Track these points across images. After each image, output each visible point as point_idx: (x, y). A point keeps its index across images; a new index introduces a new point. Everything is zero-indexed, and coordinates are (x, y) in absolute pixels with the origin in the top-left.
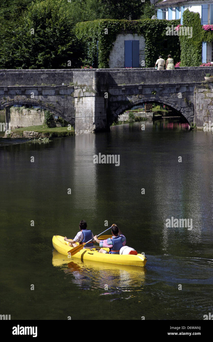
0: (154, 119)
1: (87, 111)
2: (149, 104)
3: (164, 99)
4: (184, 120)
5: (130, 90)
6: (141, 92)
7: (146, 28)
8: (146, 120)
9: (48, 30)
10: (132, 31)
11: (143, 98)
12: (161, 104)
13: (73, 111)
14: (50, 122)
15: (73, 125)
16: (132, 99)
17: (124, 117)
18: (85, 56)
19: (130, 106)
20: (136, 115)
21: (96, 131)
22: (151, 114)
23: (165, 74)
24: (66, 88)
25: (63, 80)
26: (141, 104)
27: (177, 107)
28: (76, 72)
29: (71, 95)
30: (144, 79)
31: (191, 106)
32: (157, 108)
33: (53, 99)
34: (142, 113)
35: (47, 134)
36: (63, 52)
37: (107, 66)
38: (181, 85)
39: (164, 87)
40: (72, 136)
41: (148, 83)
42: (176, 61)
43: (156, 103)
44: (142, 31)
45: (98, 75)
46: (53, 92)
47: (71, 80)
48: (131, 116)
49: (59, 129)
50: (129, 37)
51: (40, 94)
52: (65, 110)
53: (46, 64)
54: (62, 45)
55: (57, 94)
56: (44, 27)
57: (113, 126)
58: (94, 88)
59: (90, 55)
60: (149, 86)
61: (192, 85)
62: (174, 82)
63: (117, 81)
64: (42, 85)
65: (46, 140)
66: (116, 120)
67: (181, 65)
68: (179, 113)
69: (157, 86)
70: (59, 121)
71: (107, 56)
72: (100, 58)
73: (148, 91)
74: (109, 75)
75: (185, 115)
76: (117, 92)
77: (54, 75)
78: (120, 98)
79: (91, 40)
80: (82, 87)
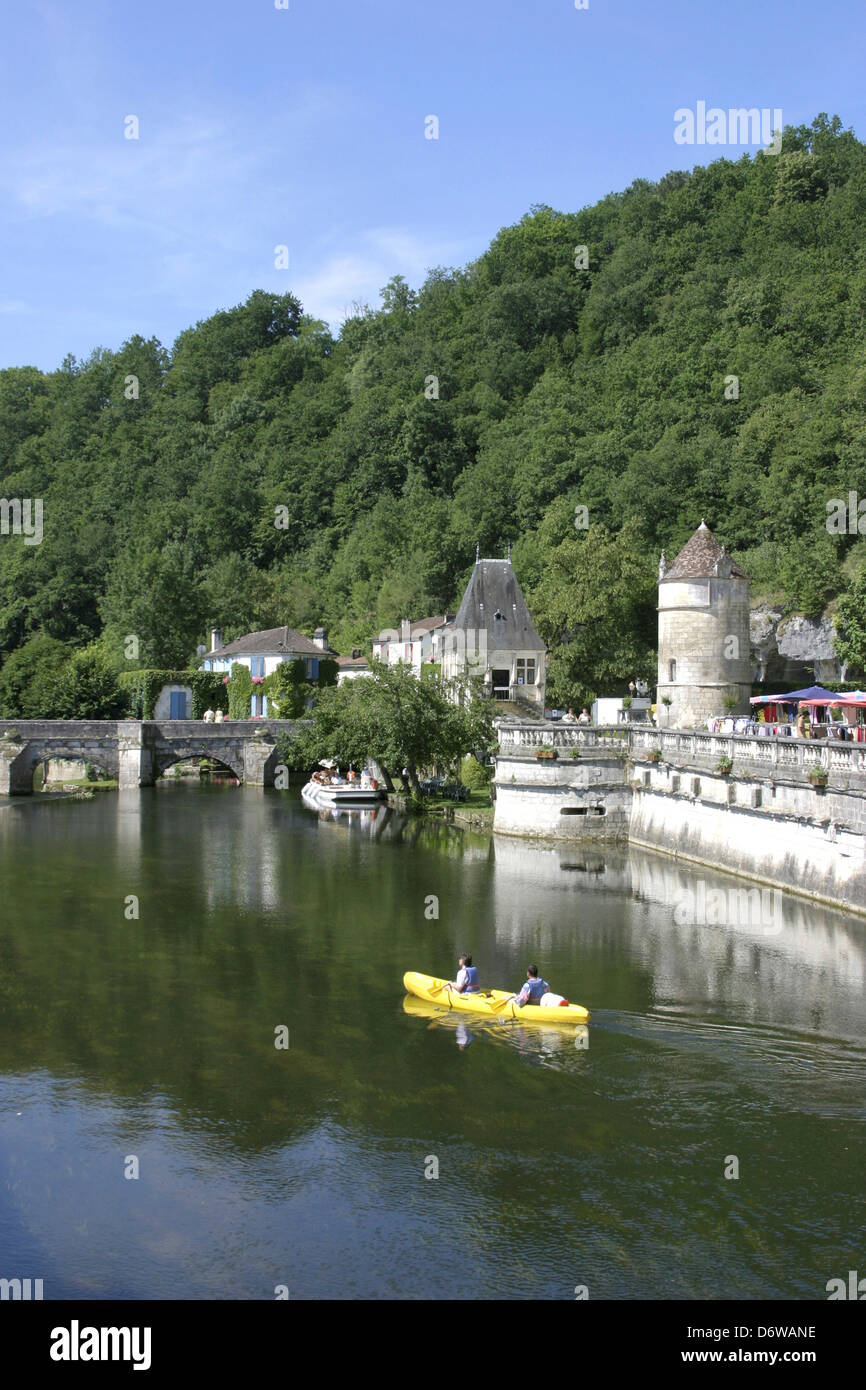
0: (201, 773)
1: (132, 765)
2: (196, 758)
3: (213, 753)
4: (233, 775)
5: (177, 743)
6: (189, 745)
7: (193, 679)
8: (193, 774)
9: (91, 679)
10: (178, 682)
11: (191, 752)
12: (209, 758)
13: (117, 765)
14: (92, 776)
15: (117, 779)
16: (180, 753)
17: (170, 772)
18: (129, 707)
19: (177, 760)
20: (182, 769)
21: (142, 786)
22: (198, 768)
23: (215, 727)
24: (110, 740)
25: (107, 732)
26: (188, 758)
27: (226, 762)
28: (120, 724)
29: (115, 747)
30: (192, 732)
31: (241, 760)
32: (204, 762)
33: (96, 751)
34: (188, 767)
35: (88, 789)
36: (106, 703)
37: (152, 718)
38: (231, 739)
39: (213, 740)
40: (116, 790)
41: (197, 736)
42: (225, 713)
43: (204, 756)
44: (189, 683)
45: (144, 727)
46: (97, 744)
47: (115, 732)
48: (177, 770)
49: (101, 783)
50: (176, 689)
51: (83, 746)
52: (109, 764)
53: (88, 716)
54: (106, 695)
55: (101, 746)
56: (87, 677)
57: (158, 781)
58: (140, 740)
59: (134, 705)
60: (197, 740)
61: (242, 739)
62: (223, 735)
63: (164, 734)
64: (85, 736)
65: (89, 795)
66: (161, 775)
67: (230, 718)
68: (228, 768)
69: (205, 739)
70: (101, 774)
71: (152, 708)
72: (144, 710)
73: (196, 745)
74: (156, 728)
75: (235, 770)
76: (164, 745)
77: (97, 726)
78: (166, 752)
79: (135, 690)
80: (127, 739)
